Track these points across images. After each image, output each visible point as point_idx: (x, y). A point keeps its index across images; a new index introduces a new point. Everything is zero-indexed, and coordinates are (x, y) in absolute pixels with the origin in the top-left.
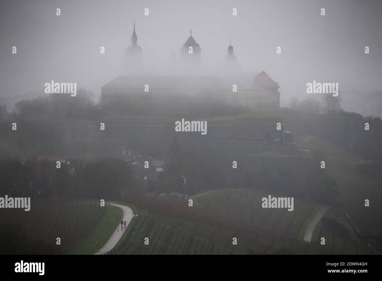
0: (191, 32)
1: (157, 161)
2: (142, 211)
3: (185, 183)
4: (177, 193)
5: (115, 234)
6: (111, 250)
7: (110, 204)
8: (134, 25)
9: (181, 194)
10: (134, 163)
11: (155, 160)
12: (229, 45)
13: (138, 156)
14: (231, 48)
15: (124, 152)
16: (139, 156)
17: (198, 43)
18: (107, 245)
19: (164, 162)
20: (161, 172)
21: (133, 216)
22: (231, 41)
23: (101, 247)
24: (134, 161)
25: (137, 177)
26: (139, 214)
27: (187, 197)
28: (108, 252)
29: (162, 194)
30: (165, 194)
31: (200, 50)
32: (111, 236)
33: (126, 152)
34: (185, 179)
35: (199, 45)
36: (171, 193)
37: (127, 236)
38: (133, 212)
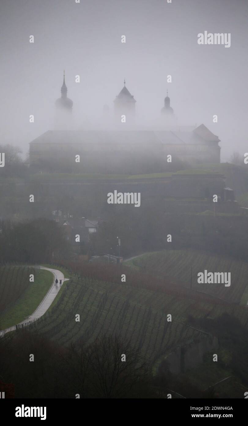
0: (125, 83)
1: (89, 221)
2: (74, 275)
3: (120, 244)
4: (111, 256)
5: (46, 300)
6: (41, 317)
7: (40, 268)
8: (64, 76)
9: (115, 257)
10: (65, 224)
11: (87, 220)
12: (166, 96)
13: (69, 216)
14: (167, 100)
15: (55, 212)
16: (71, 216)
17: (132, 95)
18: (36, 312)
19: (97, 222)
20: (94, 233)
21: (64, 280)
22: (167, 92)
23: (31, 314)
24: (65, 221)
25: (68, 239)
26: (70, 278)
27: (122, 259)
28: (38, 318)
29: (95, 257)
30: (99, 257)
31: (135, 101)
32: (41, 302)
33: (56, 212)
34: (120, 240)
35: (133, 96)
36: (105, 256)
37: (58, 303)
38: (64, 277)
